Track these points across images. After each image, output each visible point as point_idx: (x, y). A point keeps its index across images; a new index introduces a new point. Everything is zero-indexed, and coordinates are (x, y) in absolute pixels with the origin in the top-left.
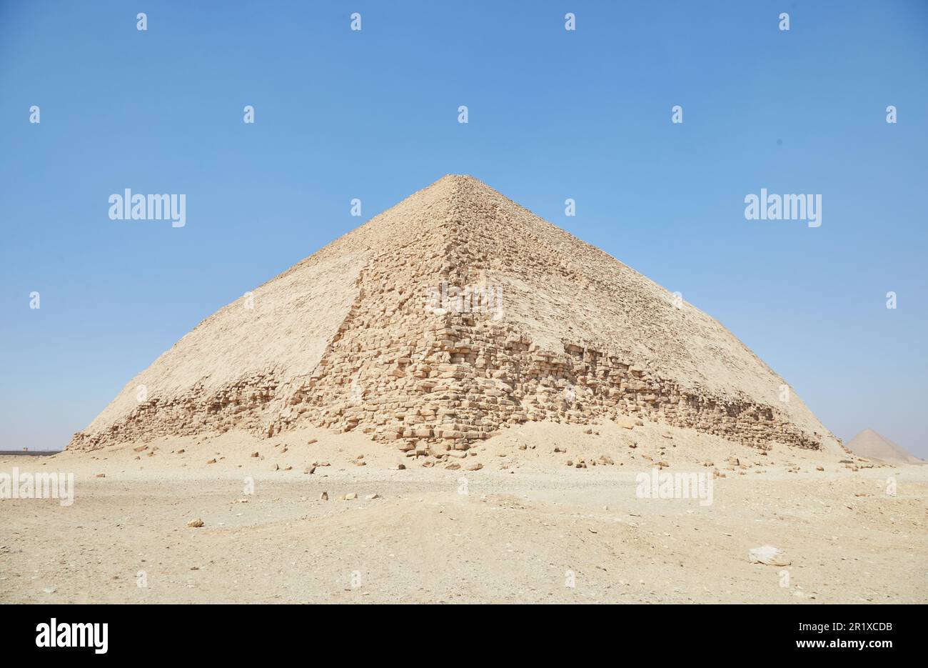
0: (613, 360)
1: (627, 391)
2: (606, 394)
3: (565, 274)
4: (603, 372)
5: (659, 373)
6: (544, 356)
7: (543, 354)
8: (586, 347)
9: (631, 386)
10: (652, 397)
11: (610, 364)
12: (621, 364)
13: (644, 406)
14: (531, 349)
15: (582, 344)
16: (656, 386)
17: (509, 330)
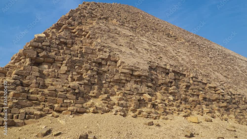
0: (194, 79)
1: (205, 99)
2: (186, 100)
3: (170, 36)
4: (185, 86)
5: (231, 90)
6: (128, 69)
7: (127, 67)
8: (171, 69)
9: (208, 96)
10: (225, 104)
11: (191, 82)
12: (200, 82)
13: (219, 110)
14: (118, 64)
15: (168, 67)
16: (228, 97)
17: (100, 50)
